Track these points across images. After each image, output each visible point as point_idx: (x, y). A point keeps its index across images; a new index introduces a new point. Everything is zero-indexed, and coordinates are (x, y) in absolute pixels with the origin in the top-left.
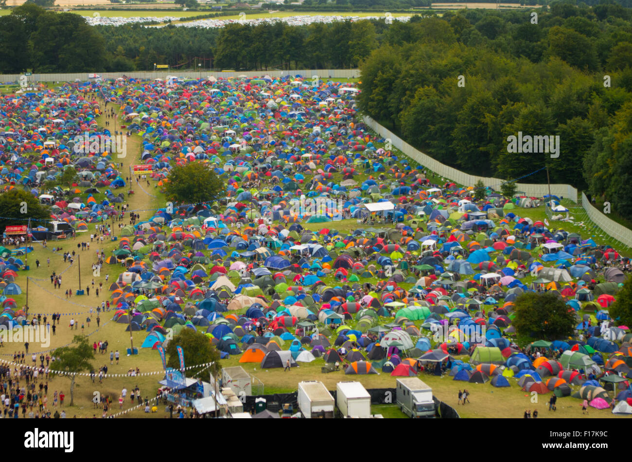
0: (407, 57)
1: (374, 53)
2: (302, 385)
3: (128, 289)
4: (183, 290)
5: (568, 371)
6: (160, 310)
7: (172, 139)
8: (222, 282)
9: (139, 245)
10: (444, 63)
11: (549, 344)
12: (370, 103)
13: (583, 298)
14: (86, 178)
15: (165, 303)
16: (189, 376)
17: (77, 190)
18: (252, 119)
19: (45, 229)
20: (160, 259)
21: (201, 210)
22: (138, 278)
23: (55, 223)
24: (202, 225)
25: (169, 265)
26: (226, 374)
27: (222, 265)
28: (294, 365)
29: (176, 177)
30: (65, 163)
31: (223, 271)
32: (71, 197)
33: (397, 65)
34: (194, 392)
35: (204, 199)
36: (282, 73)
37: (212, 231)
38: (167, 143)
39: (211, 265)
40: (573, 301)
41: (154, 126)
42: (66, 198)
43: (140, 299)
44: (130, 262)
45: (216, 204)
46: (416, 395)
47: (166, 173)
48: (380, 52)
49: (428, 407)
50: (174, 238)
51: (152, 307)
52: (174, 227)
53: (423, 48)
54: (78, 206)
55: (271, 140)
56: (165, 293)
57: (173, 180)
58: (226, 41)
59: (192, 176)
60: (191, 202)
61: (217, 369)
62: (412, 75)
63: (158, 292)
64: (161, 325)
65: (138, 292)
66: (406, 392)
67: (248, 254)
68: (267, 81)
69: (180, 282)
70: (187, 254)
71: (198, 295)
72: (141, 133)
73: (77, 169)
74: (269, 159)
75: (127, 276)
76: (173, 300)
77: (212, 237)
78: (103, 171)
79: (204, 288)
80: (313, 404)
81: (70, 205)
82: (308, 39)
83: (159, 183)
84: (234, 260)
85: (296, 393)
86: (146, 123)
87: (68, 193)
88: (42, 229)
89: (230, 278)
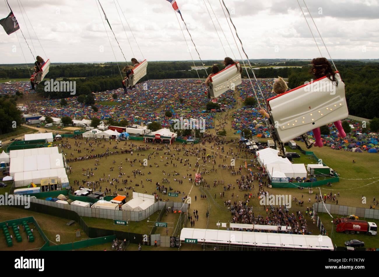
0: (299, 75)
1: (292, 74)
2: (268, 141)
3: (235, 122)
4: (246, 123)
5: (327, 141)
6: (241, 126)
7: (246, 92)
8: (255, 121)
9: (238, 114)
10: (307, 76)
11: (323, 135)
12: (290, 85)
13: (333, 127)
14: (228, 100)
15: (242, 125)
16: (246, 138)
17: (226, 102)
18: (264, 88)
19: (219, 110)
20: (242, 116)
21: (252, 107)
22: (237, 120)
23: (221, 109)
24: (251, 110)
25: (244, 118)
26: (253, 138)
27: (255, 118)
28: (268, 138)
29: (246, 100)
30: (224, 97)
31: (255, 119)
32: (225, 103)
33: (296, 77)
34: (247, 141)
35: (252, 104)
36: (272, 79)
37: (254, 111)
38: (245, 93)
39: (253, 118)
40: (331, 128)
41: (243, 90)
42: (224, 104)
43: (237, 124)
44: (236, 117)
45: (255, 106)
46: (292, 144)
47: (244, 99)
48: (293, 74)
49: (295, 146)
50: (246, 112)
51: (239, 125)
52: (246, 110)
53: (303, 73)
54: (226, 105)
55: (268, 93)
56: (243, 123)
57: (246, 101)
58: (260, 72)
59: (250, 99)
60: (250, 105)
61: (251, 138)
62: (300, 79)
63: (241, 123)
64: (241, 129)
65: (237, 123)
66: (290, 143)
67: (260, 116)
68: (268, 80)
69: (246, 121)
70: (248, 116)
71: (250, 124)
72: (240, 91)
73: (226, 98)
74: (267, 97)
75: (235, 119)
76: (244, 124)
77: (253, 112)
78: (232, 99)
79: (251, 122)
80: (270, 144)
81: (224, 105)
82: (278, 72)
83: (243, 102)
84: (258, 117)
85: (267, 142)
86: (241, 89)
87: (224, 103)
88: (218, 110)
89: (257, 121)
